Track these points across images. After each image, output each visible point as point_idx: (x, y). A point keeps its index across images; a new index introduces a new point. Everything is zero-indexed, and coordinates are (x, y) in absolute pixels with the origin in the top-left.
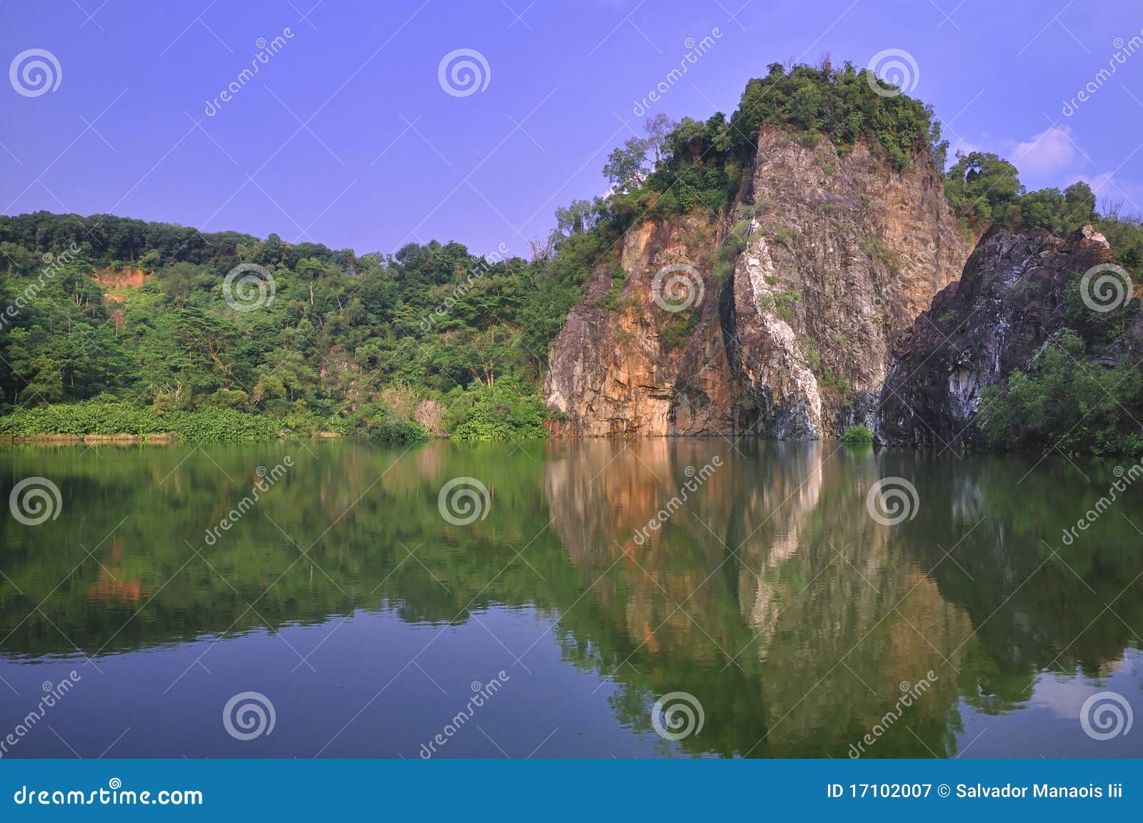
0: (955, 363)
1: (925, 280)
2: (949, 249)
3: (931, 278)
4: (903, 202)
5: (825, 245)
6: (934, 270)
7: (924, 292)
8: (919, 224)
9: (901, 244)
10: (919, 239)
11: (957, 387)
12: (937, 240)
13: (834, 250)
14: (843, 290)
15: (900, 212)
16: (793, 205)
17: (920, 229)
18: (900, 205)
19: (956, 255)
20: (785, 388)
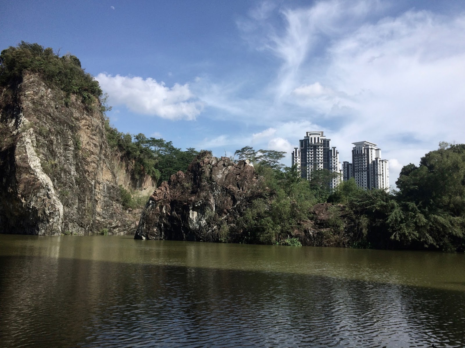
0: (194, 206)
1: (94, 163)
2: (105, 151)
3: (97, 163)
4: (88, 126)
5: (57, 138)
6: (98, 159)
7: (93, 168)
8: (94, 137)
9: (86, 145)
10: (94, 144)
11: (193, 216)
12: (101, 146)
13: (61, 142)
14: (63, 162)
15: (86, 130)
16: (44, 115)
17: (94, 139)
18: (87, 127)
19: (107, 154)
20: (47, 209)
